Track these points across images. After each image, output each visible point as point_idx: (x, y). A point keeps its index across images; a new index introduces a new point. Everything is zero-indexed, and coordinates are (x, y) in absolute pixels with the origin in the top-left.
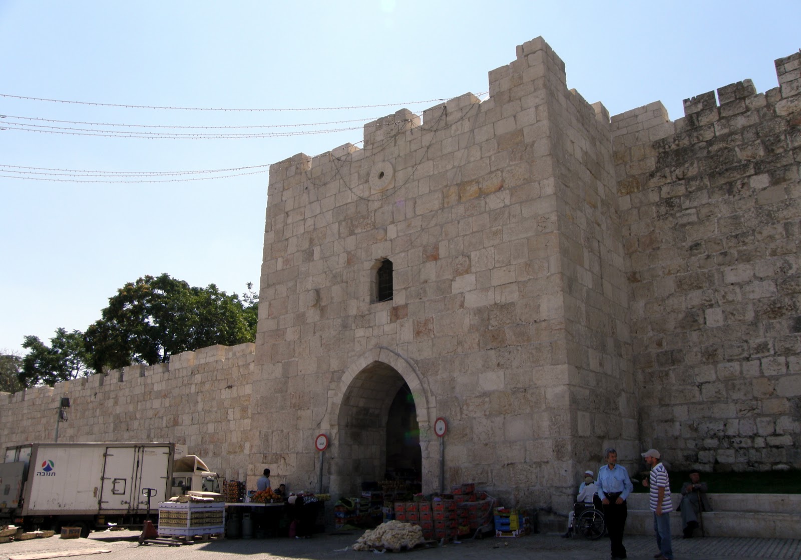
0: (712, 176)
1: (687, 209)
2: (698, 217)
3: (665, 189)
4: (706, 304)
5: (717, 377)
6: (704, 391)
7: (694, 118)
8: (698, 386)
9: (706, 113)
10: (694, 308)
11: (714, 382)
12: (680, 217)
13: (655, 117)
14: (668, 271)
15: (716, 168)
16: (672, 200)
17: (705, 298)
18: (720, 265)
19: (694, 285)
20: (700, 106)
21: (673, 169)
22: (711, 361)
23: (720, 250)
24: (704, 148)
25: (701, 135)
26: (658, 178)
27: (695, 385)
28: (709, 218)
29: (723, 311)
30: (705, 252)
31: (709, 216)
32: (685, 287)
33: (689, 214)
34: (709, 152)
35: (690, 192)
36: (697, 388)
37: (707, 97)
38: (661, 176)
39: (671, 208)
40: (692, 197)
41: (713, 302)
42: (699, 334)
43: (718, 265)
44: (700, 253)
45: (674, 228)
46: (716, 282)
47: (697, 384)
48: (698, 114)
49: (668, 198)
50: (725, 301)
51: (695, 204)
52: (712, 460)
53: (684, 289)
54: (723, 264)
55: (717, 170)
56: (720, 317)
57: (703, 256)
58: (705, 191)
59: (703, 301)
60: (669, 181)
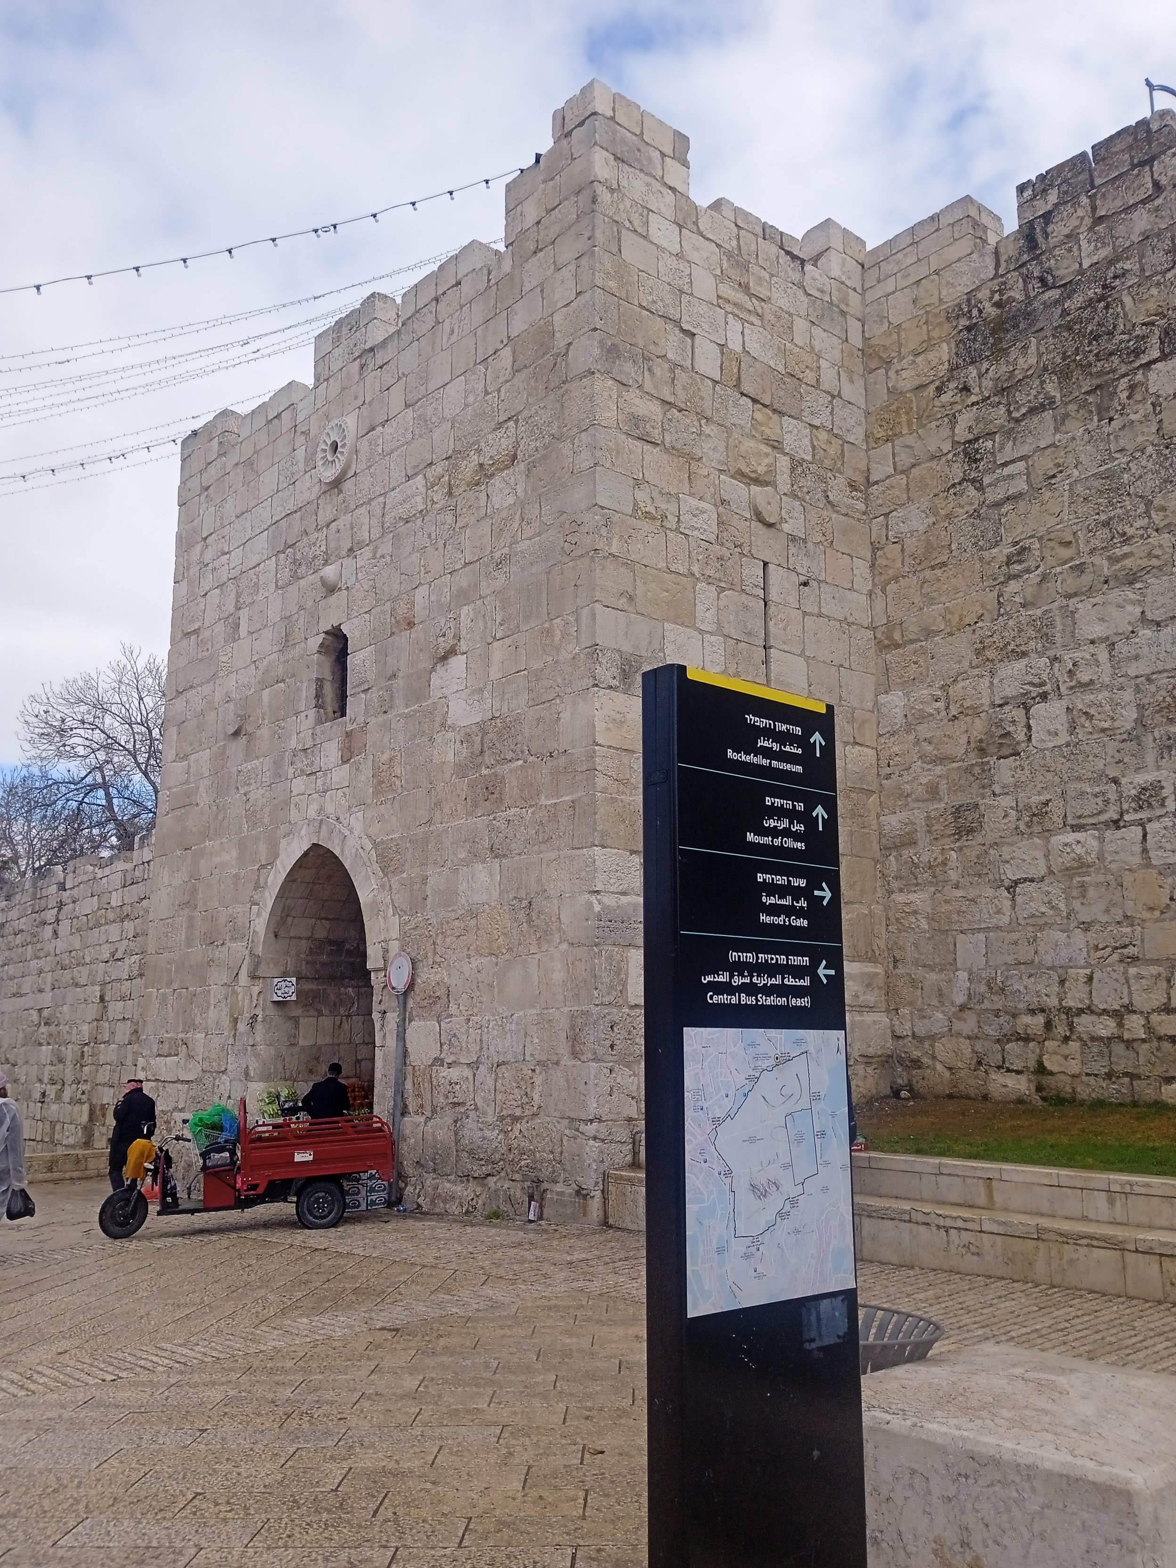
0: (1064, 375)
1: (1005, 465)
2: (1028, 482)
3: (965, 419)
4: (1034, 695)
5: (1049, 867)
6: (1019, 899)
7: (1038, 230)
8: (1008, 889)
9: (1065, 214)
10: (1007, 703)
11: (1042, 879)
12: (990, 485)
13: (955, 240)
14: (957, 618)
15: (1078, 354)
16: (976, 446)
17: (1030, 678)
18: (1069, 596)
19: (1010, 648)
20: (1053, 197)
21: (985, 365)
22: (1037, 829)
23: (1072, 559)
24: (1057, 302)
25: (1049, 271)
26: (951, 393)
27: (1002, 886)
28: (1053, 481)
29: (1068, 708)
30: (1038, 567)
31: (1054, 476)
32: (990, 654)
33: (1011, 477)
34: (1065, 313)
35: (1017, 421)
36: (1006, 893)
37: (1070, 171)
38: (957, 388)
39: (974, 466)
40: (1018, 432)
41: (1047, 688)
42: (1014, 765)
43: (1065, 597)
44: (1028, 571)
45: (976, 514)
46: (1058, 639)
47: (1007, 883)
48: (1047, 217)
49: (970, 442)
50: (1072, 684)
51: (1025, 450)
52: (1032, 1064)
53: (988, 659)
54: (1076, 594)
55: (1078, 358)
56: (1061, 724)
57: (1034, 577)
58: (1048, 415)
59: (1025, 687)
60: (974, 399)
